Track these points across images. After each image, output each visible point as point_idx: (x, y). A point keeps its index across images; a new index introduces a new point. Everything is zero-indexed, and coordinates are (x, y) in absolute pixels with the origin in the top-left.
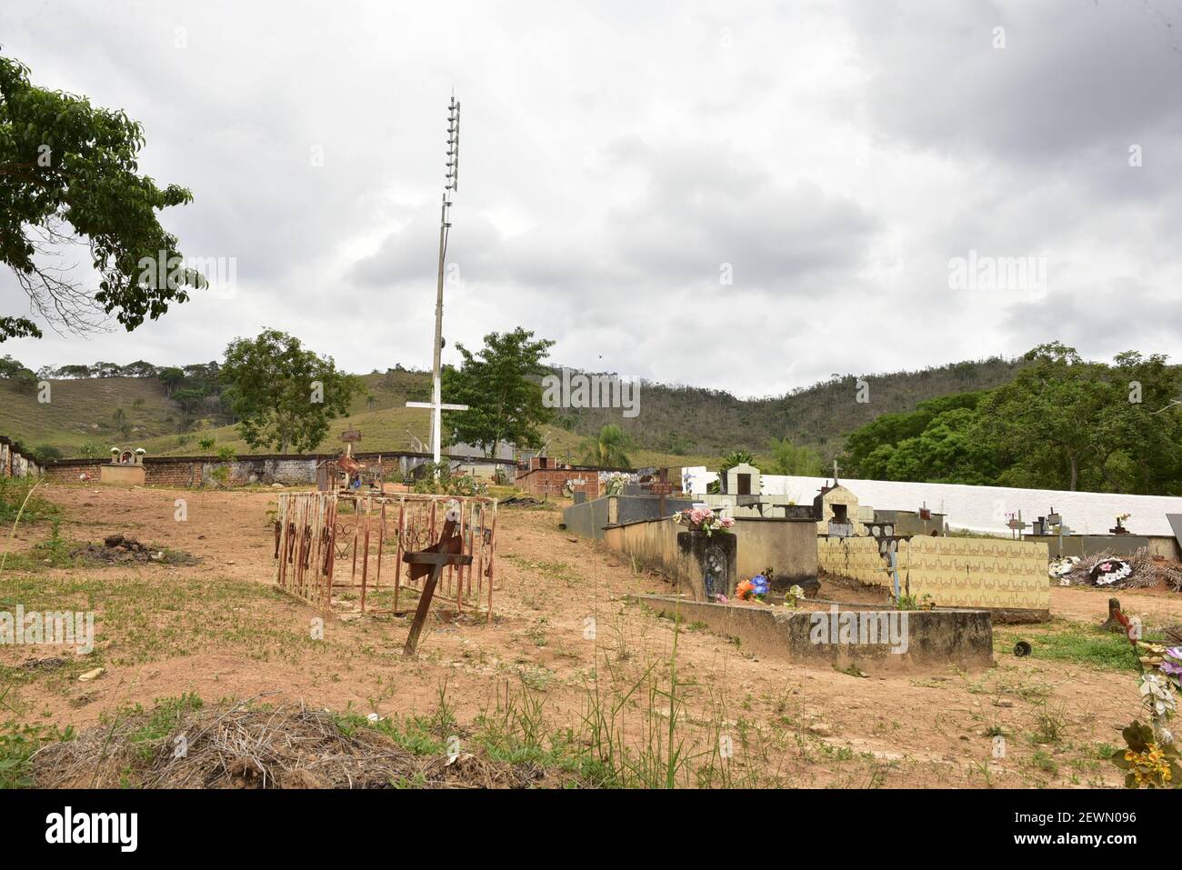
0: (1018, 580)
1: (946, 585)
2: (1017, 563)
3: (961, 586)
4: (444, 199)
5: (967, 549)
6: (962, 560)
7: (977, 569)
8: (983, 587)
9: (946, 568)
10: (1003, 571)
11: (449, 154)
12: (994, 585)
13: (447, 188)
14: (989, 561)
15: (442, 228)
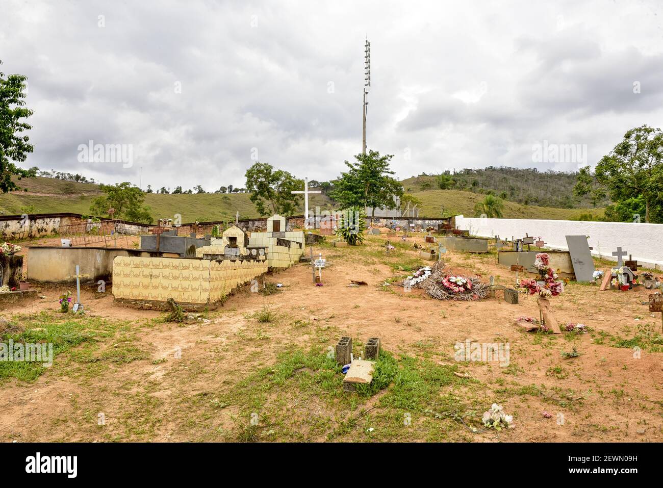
0: (186, 284)
1: (136, 287)
2: (186, 273)
3: (146, 287)
4: (364, 91)
5: (151, 265)
6: (147, 272)
7: (157, 277)
8: (160, 288)
9: (137, 276)
10: (175, 278)
11: (366, 68)
12: (168, 287)
13: (366, 85)
14: (166, 272)
15: (364, 106)
